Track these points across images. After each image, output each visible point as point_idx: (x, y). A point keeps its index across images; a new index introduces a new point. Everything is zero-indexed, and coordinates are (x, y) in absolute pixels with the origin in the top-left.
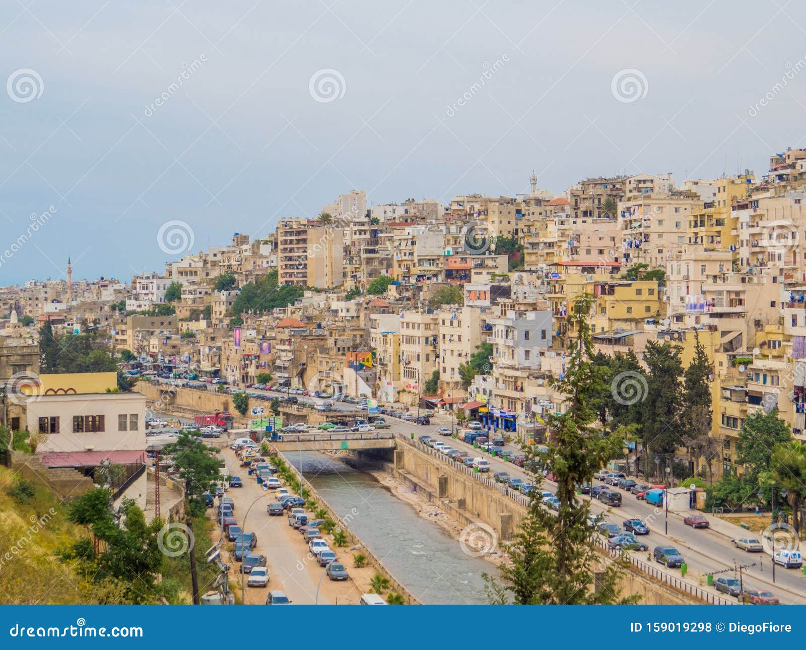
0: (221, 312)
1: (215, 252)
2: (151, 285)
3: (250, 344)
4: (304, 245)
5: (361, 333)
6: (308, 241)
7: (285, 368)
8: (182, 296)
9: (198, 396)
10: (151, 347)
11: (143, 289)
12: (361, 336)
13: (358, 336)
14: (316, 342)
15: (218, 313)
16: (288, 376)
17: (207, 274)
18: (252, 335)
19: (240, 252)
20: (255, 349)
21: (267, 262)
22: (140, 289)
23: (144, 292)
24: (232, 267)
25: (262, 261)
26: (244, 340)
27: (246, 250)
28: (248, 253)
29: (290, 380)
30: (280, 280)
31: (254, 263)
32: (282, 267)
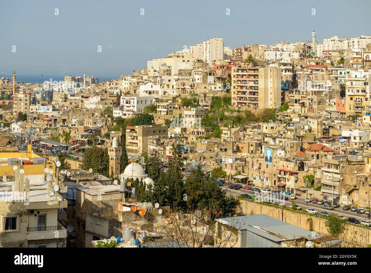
2: (132, 101)
4: (255, 79)
6: (259, 76)
7: (334, 187)
8: (158, 109)
11: (127, 103)
14: (357, 166)
16: (338, 194)
17: (165, 93)
18: (281, 154)
19: (193, 80)
20: (292, 167)
21: (215, 88)
22: (123, 103)
23: (127, 105)
24: (186, 89)
25: (211, 87)
26: (275, 158)
27: (198, 79)
28: (199, 81)
29: (339, 197)
30: (233, 101)
31: (205, 88)
32: (234, 93)
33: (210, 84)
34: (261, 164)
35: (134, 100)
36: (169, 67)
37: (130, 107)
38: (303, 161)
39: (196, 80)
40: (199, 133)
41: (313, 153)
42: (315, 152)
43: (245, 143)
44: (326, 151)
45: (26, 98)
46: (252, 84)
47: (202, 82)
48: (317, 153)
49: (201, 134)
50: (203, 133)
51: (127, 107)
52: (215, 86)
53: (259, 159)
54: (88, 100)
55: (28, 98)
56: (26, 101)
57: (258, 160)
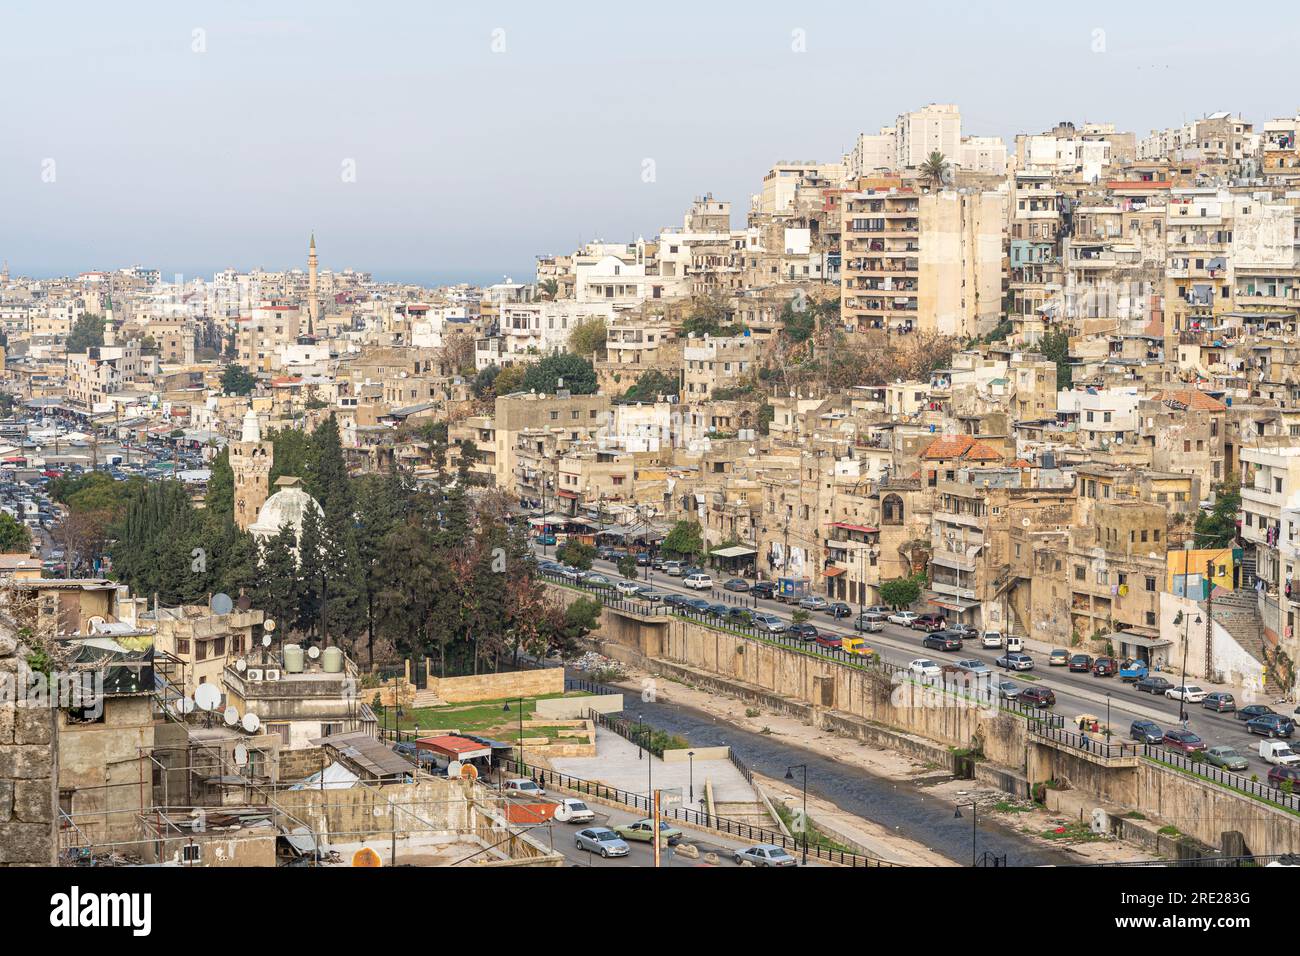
0: (704, 386)
1: (674, 244)
2: (533, 317)
3: (848, 498)
4: (911, 234)
5: (1183, 487)
6: (922, 224)
7: (964, 574)
8: (609, 345)
9: (732, 648)
10: (562, 478)
11: (517, 325)
12: (1179, 496)
13: (1171, 497)
14: (1046, 504)
15: (697, 387)
16: (973, 596)
17: (657, 291)
18: (849, 473)
19: (738, 243)
20: (865, 513)
21: (806, 269)
22: (508, 325)
23: (517, 332)
24: (718, 277)
25: (793, 267)
26: (829, 486)
27: (754, 241)
28: (757, 248)
29: (978, 607)
30: (845, 313)
31: (774, 270)
32: (850, 283)
33: (791, 256)
34: (791, 507)
35: (537, 316)
36: (721, 207)
37: (526, 337)
38: (898, 493)
39: (749, 242)
40: (717, 420)
41: (935, 465)
42: (941, 463)
43: (799, 446)
44: (977, 460)
45: (280, 322)
46: (898, 251)
47: (765, 250)
48: (948, 465)
49: (721, 424)
50: (728, 419)
51: (519, 337)
52: (805, 263)
53: (786, 492)
54: (424, 321)
55: (284, 322)
56: (277, 331)
57: (783, 496)
